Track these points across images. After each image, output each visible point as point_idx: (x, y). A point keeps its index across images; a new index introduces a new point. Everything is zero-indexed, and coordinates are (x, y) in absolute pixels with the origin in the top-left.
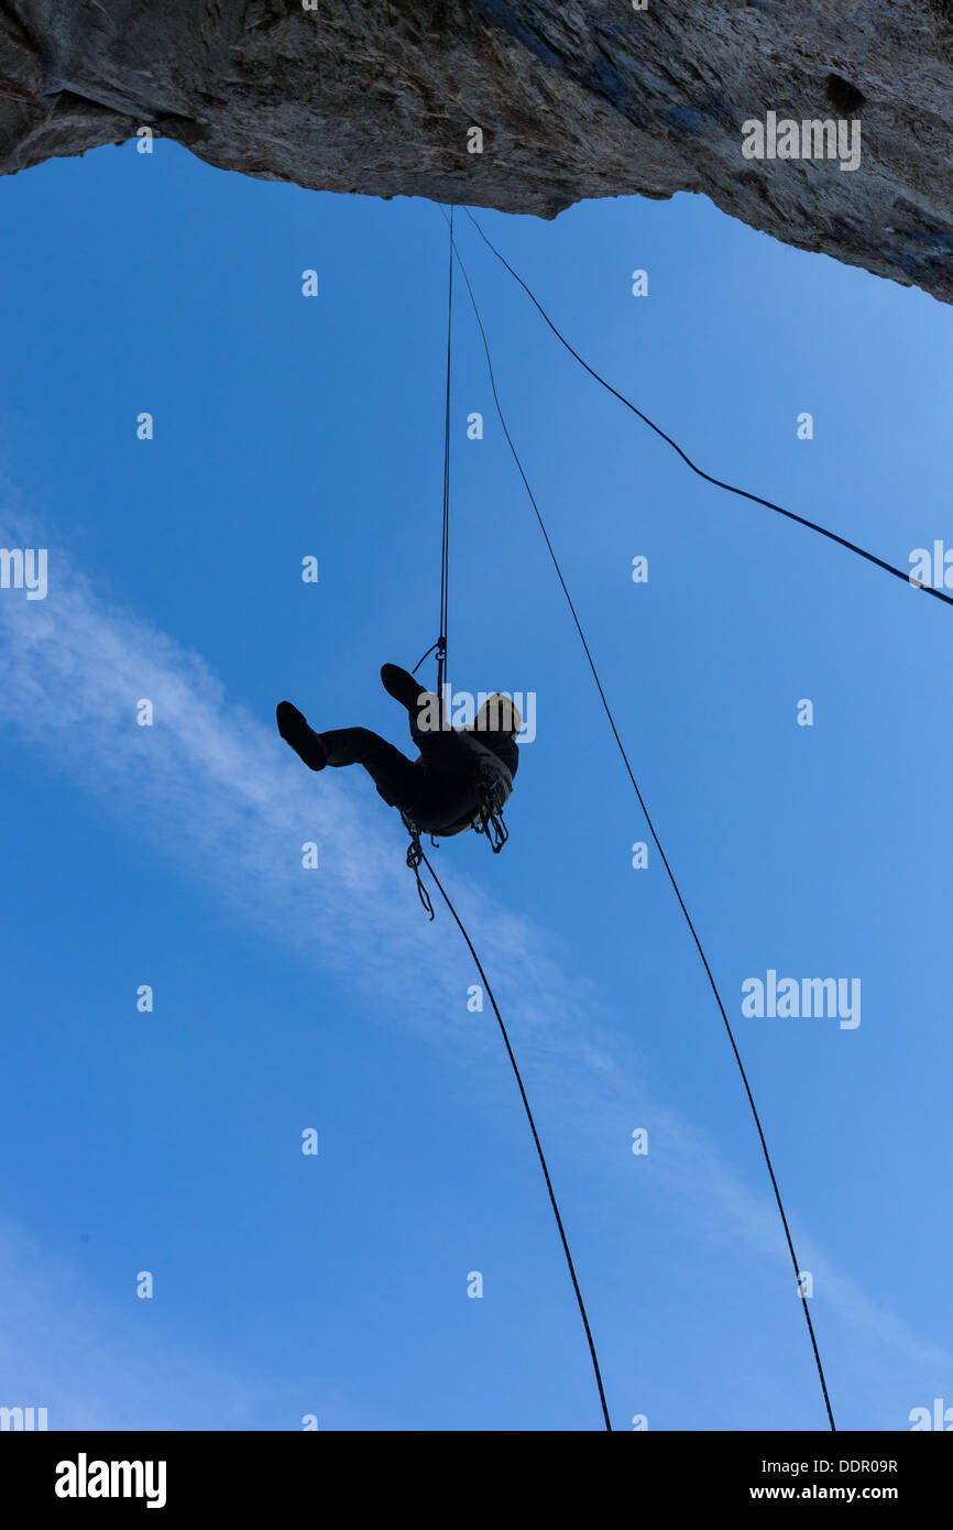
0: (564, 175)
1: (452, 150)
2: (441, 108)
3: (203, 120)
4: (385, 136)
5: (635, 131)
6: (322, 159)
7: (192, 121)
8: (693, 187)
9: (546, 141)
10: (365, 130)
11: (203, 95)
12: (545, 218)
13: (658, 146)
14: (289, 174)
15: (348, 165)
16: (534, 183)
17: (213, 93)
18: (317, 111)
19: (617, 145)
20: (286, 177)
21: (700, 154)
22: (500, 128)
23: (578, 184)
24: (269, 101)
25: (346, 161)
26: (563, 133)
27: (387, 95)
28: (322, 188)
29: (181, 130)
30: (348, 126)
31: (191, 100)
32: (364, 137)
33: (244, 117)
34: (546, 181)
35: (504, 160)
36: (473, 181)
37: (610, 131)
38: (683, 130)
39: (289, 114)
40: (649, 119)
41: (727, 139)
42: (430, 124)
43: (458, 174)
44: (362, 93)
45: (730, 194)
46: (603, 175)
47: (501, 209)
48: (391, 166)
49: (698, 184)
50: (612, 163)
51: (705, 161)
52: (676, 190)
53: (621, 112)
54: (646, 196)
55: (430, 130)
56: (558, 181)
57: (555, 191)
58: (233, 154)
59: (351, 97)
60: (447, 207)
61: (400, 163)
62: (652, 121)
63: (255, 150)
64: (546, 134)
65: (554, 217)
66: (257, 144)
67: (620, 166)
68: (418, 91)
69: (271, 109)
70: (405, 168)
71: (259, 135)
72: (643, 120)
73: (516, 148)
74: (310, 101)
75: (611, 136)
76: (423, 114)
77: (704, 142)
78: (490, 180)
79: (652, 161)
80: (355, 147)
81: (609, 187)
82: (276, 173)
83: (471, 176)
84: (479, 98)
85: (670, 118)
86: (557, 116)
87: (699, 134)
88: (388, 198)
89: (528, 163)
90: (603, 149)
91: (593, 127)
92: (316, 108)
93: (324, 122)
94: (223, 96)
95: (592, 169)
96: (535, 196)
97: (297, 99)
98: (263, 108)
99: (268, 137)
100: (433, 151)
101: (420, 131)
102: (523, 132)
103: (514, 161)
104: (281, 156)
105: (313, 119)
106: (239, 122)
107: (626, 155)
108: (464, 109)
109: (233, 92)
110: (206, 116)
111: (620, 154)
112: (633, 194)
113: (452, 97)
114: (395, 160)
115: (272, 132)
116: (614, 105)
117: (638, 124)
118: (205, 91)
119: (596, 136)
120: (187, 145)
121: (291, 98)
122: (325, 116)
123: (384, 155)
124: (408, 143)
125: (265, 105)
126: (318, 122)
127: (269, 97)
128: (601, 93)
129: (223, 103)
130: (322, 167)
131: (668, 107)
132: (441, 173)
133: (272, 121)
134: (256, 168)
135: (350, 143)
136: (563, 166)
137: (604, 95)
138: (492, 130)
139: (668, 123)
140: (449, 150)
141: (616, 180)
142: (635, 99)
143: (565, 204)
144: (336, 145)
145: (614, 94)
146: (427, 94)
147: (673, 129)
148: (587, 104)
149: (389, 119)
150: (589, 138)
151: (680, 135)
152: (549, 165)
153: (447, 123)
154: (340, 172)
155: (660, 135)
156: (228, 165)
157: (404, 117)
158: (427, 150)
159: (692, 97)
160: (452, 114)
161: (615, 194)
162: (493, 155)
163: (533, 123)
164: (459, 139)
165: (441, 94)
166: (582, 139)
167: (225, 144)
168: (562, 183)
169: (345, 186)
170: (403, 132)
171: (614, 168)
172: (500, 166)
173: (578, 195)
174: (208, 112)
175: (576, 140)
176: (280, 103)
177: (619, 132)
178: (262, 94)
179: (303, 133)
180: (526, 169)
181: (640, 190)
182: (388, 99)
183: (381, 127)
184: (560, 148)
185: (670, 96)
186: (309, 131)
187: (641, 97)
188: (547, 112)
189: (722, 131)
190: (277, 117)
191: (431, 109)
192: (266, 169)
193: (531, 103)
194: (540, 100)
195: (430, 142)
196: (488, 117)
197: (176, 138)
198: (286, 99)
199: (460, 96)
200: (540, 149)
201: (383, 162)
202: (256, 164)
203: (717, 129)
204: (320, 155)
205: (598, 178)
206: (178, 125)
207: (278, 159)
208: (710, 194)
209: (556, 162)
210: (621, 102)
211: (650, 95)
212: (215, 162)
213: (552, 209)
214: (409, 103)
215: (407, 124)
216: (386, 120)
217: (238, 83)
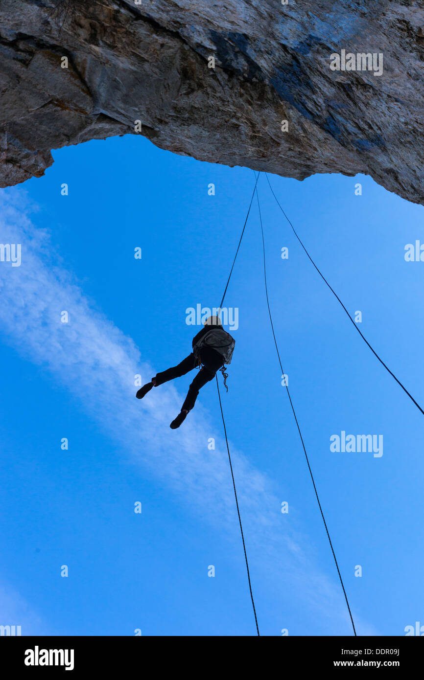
0: (309, 163)
1: (262, 149)
2: (259, 131)
3: (157, 129)
4: (233, 141)
5: (340, 148)
6: (205, 149)
7: (152, 129)
8: (366, 173)
9: (302, 148)
10: (225, 138)
11: (158, 119)
12: (299, 180)
13: (351, 154)
14: (191, 153)
15: (216, 152)
16: (296, 165)
17: (163, 119)
18: (205, 129)
19: (333, 152)
20: (190, 155)
21: (370, 160)
22: (283, 142)
23: (315, 167)
24: (186, 124)
25: (216, 150)
26: (310, 146)
27: (236, 125)
28: (205, 161)
29: (147, 132)
30: (218, 136)
31: (154, 121)
32: (224, 141)
33: (175, 129)
34: (301, 165)
35: (284, 155)
36: (269, 162)
37: (331, 147)
38: (363, 149)
39: (194, 129)
40: (348, 143)
41: (382, 155)
42: (253, 138)
43: (263, 159)
44: (225, 123)
45: (381, 177)
46: (326, 164)
47: (280, 175)
48: (234, 154)
49: (367, 171)
50: (330, 160)
51: (371, 163)
52: (357, 173)
53: (336, 140)
54: (344, 174)
55: (253, 141)
56: (306, 165)
57: (304, 169)
58: (168, 144)
59: (221, 125)
60: (257, 172)
61: (239, 153)
62: (350, 144)
63: (178, 143)
64: (303, 146)
65: (303, 180)
66: (179, 140)
67: (334, 161)
68: (249, 124)
69: (186, 127)
70: (241, 155)
71: (180, 137)
72: (346, 144)
73: (289, 150)
74: (203, 125)
75: (330, 149)
76: (251, 133)
77: (371, 155)
78: (277, 163)
79: (348, 160)
80: (220, 145)
81: (328, 169)
82: (185, 153)
83: (268, 161)
84: (275, 129)
85: (358, 144)
86: (308, 139)
87: (370, 151)
88: (232, 166)
89: (294, 157)
90: (327, 153)
91: (323, 144)
92: (205, 128)
93: (209, 134)
94: (167, 120)
95: (321, 161)
96: (295, 171)
97: (198, 124)
98: (183, 127)
99: (183, 138)
100: (253, 149)
101: (249, 140)
102: (293, 144)
103: (288, 156)
104: (188, 146)
105: (204, 132)
106: (172, 131)
107: (337, 157)
108: (268, 132)
109: (171, 119)
110: (158, 127)
111: (334, 156)
112: (338, 173)
113: (264, 128)
114: (237, 151)
115: (186, 136)
116: (333, 136)
117: (343, 145)
118: (159, 118)
119: (324, 148)
120: (150, 139)
121: (195, 123)
122: (209, 132)
123: (232, 149)
124: (243, 145)
125: (184, 125)
126: (206, 134)
127: (186, 122)
128: (328, 131)
129: (166, 123)
130: (205, 152)
131: (357, 139)
132: (256, 158)
133: (186, 132)
134: (178, 150)
135: (218, 143)
136: (309, 159)
137: (330, 133)
138: (279, 142)
139: (356, 146)
140: (261, 149)
141: (331, 167)
142: (343, 135)
143: (308, 175)
144: (212, 143)
145: (334, 132)
146: (253, 126)
147: (358, 149)
148: (321, 135)
149: (236, 135)
150: (321, 149)
151: (361, 151)
152: (303, 158)
153: (260, 138)
154: (213, 154)
155: (352, 150)
156: (166, 148)
157: (242, 134)
158: (251, 148)
159: (368, 136)
160: (263, 135)
161: (330, 172)
162: (279, 153)
163: (297, 141)
164: (265, 145)
165: (259, 126)
166: (318, 149)
167: (166, 140)
168: (308, 166)
169: (214, 160)
170: (241, 140)
171: (331, 162)
172: (281, 157)
173: (314, 172)
174: (160, 126)
175: (315, 149)
176: (190, 125)
177: (335, 147)
178: (183, 120)
179: (198, 138)
180: (293, 159)
181: (341, 172)
182: (236, 127)
183: (232, 138)
184: (308, 152)
185: (358, 134)
186: (201, 137)
187: (346, 134)
188: (304, 137)
189: (380, 151)
190: (189, 131)
191: (254, 132)
192: (181, 151)
193: (297, 133)
194: (301, 132)
195: (252, 145)
196: (278, 137)
197: (145, 135)
198: (193, 123)
199: (267, 128)
200: (299, 152)
201: (231, 152)
202: (177, 149)
203: (378, 150)
204: (205, 147)
205: (323, 166)
206: (146, 130)
207: (187, 147)
208: (372, 177)
209: (306, 157)
210: (336, 136)
211: (349, 134)
212: (160, 146)
213: (302, 176)
214: (245, 129)
215: (243, 137)
216: (234, 135)
217: (173, 116)
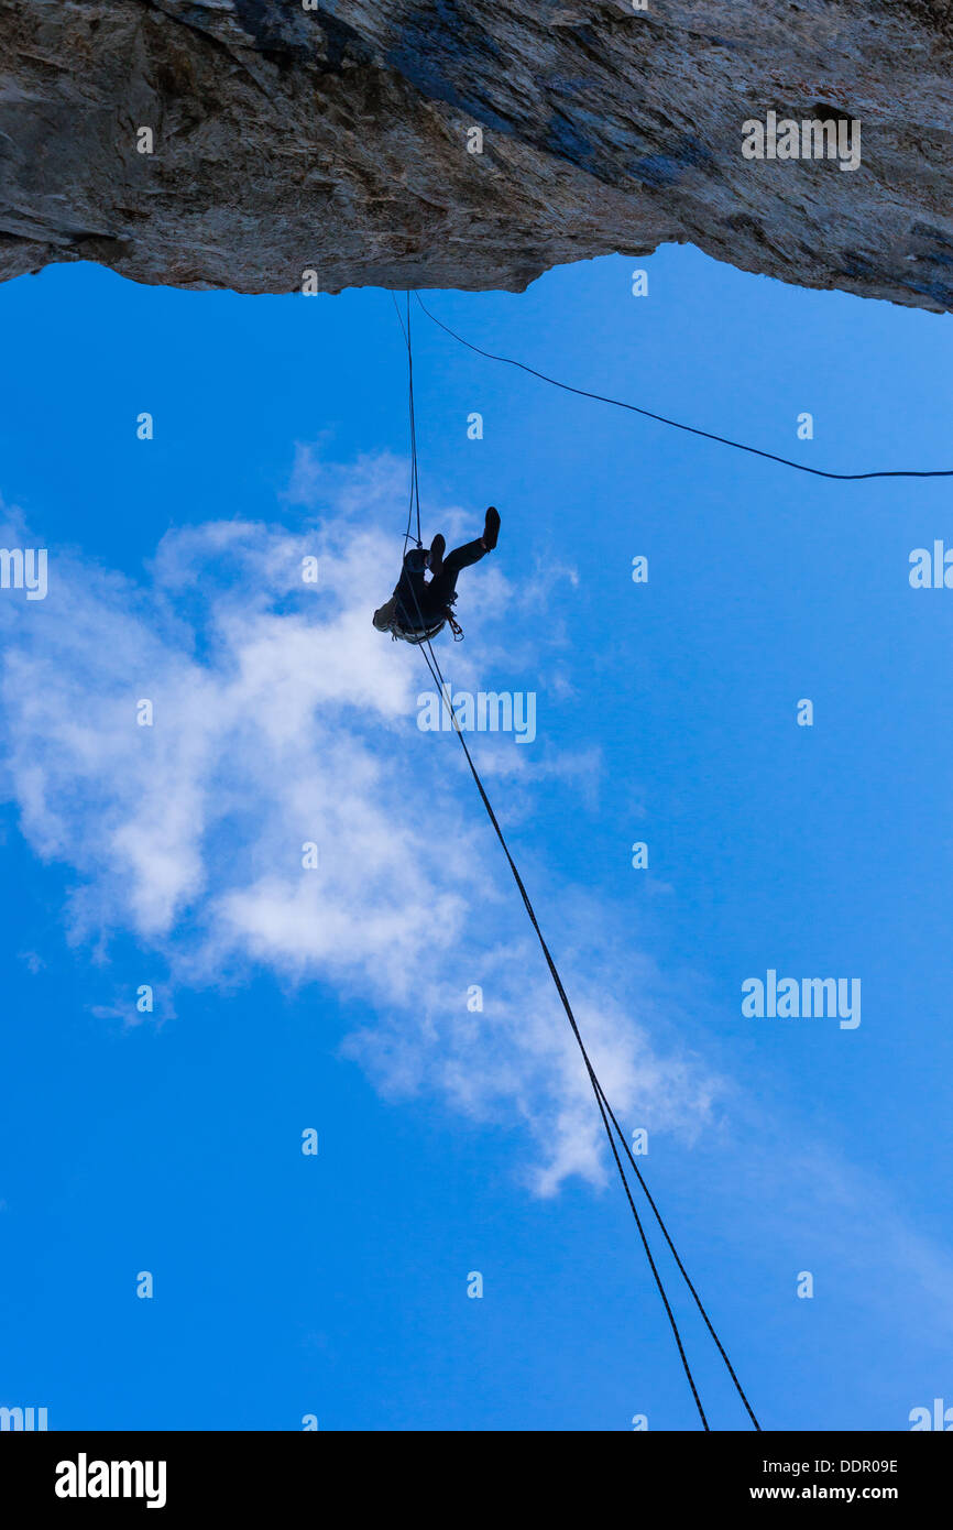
0: (530, 243)
1: (402, 233)
2: (385, 190)
3: (125, 237)
4: (326, 229)
5: (605, 187)
6: (258, 261)
7: (112, 239)
8: (679, 238)
9: (505, 210)
10: (303, 225)
11: (123, 211)
12: (516, 291)
13: (632, 199)
14: (223, 281)
15: (288, 263)
16: (498, 257)
17: (133, 207)
18: (248, 212)
19: (585, 204)
20: (221, 284)
21: (680, 204)
22: (452, 204)
23: (546, 250)
24: (195, 209)
25: (285, 260)
26: (524, 199)
27: (324, 185)
28: (262, 291)
29: (101, 250)
30: (284, 223)
31: (111, 218)
32: (302, 232)
33: (169, 228)
34: (510, 253)
35: (461, 236)
36: (430, 261)
37: (577, 191)
38: (658, 181)
39: (218, 218)
40: (618, 173)
41: (710, 184)
42: (374, 209)
43: (412, 257)
44: (295, 187)
45: (721, 242)
46: (573, 238)
47: (464, 288)
48: (336, 259)
49: (683, 234)
50: (583, 224)
51: (688, 210)
52: (658, 244)
53: (586, 171)
54: (625, 254)
55: (375, 216)
56: (523, 251)
57: (521, 262)
58: (160, 268)
59: (285, 193)
61: (346, 254)
62: (623, 176)
63: (185, 261)
64: (505, 204)
65: (524, 289)
66: (186, 253)
67: (593, 226)
68: (357, 177)
69: (198, 215)
70: (351, 259)
71: (187, 245)
72: (612, 176)
73: (472, 221)
74: (240, 202)
75: (577, 197)
76: (366, 199)
77: (684, 191)
78: (448, 259)
79: (627, 216)
80: (293, 243)
81: (583, 250)
82: (209, 282)
83: (426, 258)
84: (425, 175)
85: (642, 170)
86: (515, 183)
87: (678, 183)
88: (336, 292)
89: (488, 236)
90: (571, 210)
91: (556, 189)
92: (247, 209)
93: (257, 222)
94: (144, 209)
95: (561, 233)
96: (499, 268)
97: (226, 202)
98: (190, 217)
99: (196, 245)
100: (381, 237)
101: (364, 218)
102: (479, 204)
103: (473, 236)
104: (213, 263)
105: (245, 220)
106: (164, 234)
107: (597, 214)
108: (410, 189)
109: (156, 204)
110: (126, 232)
111: (591, 214)
112: (611, 253)
113: (395, 178)
114: (340, 252)
115: (201, 240)
116: (577, 163)
117: (606, 181)
118: (123, 206)
119: (561, 198)
120: (109, 264)
121: (218, 201)
122: (257, 216)
123: (326, 248)
124: (352, 232)
125: (191, 212)
126: (250, 224)
127: (194, 204)
128: (561, 154)
129: (145, 216)
130: (259, 269)
131: (638, 160)
132: (393, 259)
133: (199, 229)
134: (187, 279)
135: (288, 240)
136: (528, 234)
137: (566, 156)
138: (444, 206)
139: (640, 176)
140: (399, 234)
141: (588, 241)
142: (601, 156)
143: (535, 273)
144: (273, 244)
145: (576, 153)
146: (368, 179)
147: (647, 182)
148: (546, 167)
149: (329, 209)
150: (552, 201)
151: (655, 185)
152: (514, 235)
153: (393, 206)
154: (280, 272)
155: (633, 189)
156: (158, 279)
157: (345, 206)
158: (375, 237)
159: (664, 146)
160: (396, 196)
161: (589, 256)
162: (448, 233)
163: (489, 194)
164: (408, 221)
165: (383, 177)
166: (546, 204)
167: (151, 259)
168: (529, 252)
169: (285, 286)
170: (345, 222)
171: (586, 229)
172: (456, 244)
173: (548, 263)
174: (130, 227)
175: (540, 206)
176: (208, 208)
177: (586, 191)
178: (186, 201)
179: (235, 237)
180: (487, 243)
181: (617, 248)
182: (326, 190)
183: (321, 220)
184: (523, 216)
185: (638, 147)
186: (242, 234)
187: (606, 152)
188: (503, 180)
189: (702, 176)
190: (206, 224)
191: (374, 194)
192: (196, 279)
193: (484, 174)
194: (493, 169)
195: (376, 228)
196: (437, 193)
197: (97, 259)
198: (214, 203)
199: (404, 176)
200: (499, 220)
201: (326, 256)
202: (186, 275)
203: (697, 175)
204: (256, 257)
205: (569, 243)
206: (97, 245)
207: (210, 266)
208: (699, 245)
209: (519, 231)
210: (585, 160)
211: (616, 149)
212: (140, 278)
213: (521, 281)
214: (349, 190)
215: (349, 212)
216: (325, 211)
217: (160, 194)
